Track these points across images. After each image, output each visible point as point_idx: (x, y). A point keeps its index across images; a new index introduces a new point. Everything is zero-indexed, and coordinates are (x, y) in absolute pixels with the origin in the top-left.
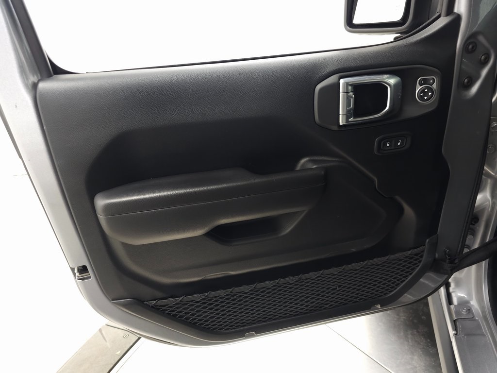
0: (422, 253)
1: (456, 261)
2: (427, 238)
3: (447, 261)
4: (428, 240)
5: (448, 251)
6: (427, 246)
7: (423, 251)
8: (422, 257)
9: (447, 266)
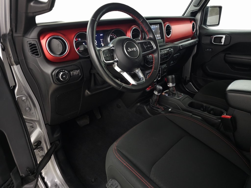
0: (12, 182)
1: (35, 171)
2: (11, 173)
3: (30, 174)
4: (11, 174)
5: (28, 169)
6: (12, 177)
7: (12, 181)
8: (13, 183)
9: (31, 177)
